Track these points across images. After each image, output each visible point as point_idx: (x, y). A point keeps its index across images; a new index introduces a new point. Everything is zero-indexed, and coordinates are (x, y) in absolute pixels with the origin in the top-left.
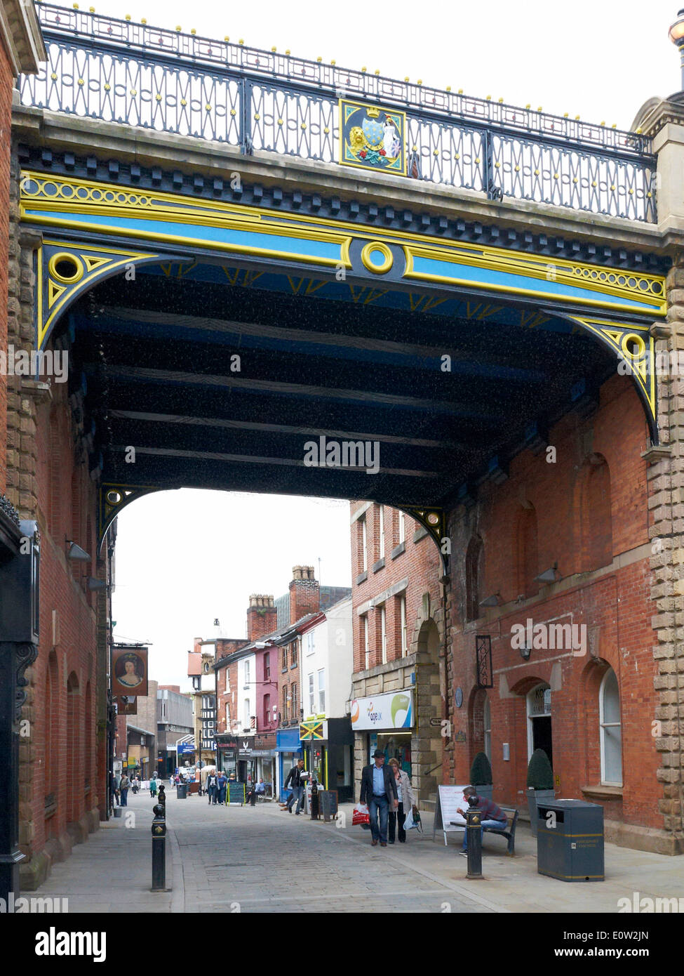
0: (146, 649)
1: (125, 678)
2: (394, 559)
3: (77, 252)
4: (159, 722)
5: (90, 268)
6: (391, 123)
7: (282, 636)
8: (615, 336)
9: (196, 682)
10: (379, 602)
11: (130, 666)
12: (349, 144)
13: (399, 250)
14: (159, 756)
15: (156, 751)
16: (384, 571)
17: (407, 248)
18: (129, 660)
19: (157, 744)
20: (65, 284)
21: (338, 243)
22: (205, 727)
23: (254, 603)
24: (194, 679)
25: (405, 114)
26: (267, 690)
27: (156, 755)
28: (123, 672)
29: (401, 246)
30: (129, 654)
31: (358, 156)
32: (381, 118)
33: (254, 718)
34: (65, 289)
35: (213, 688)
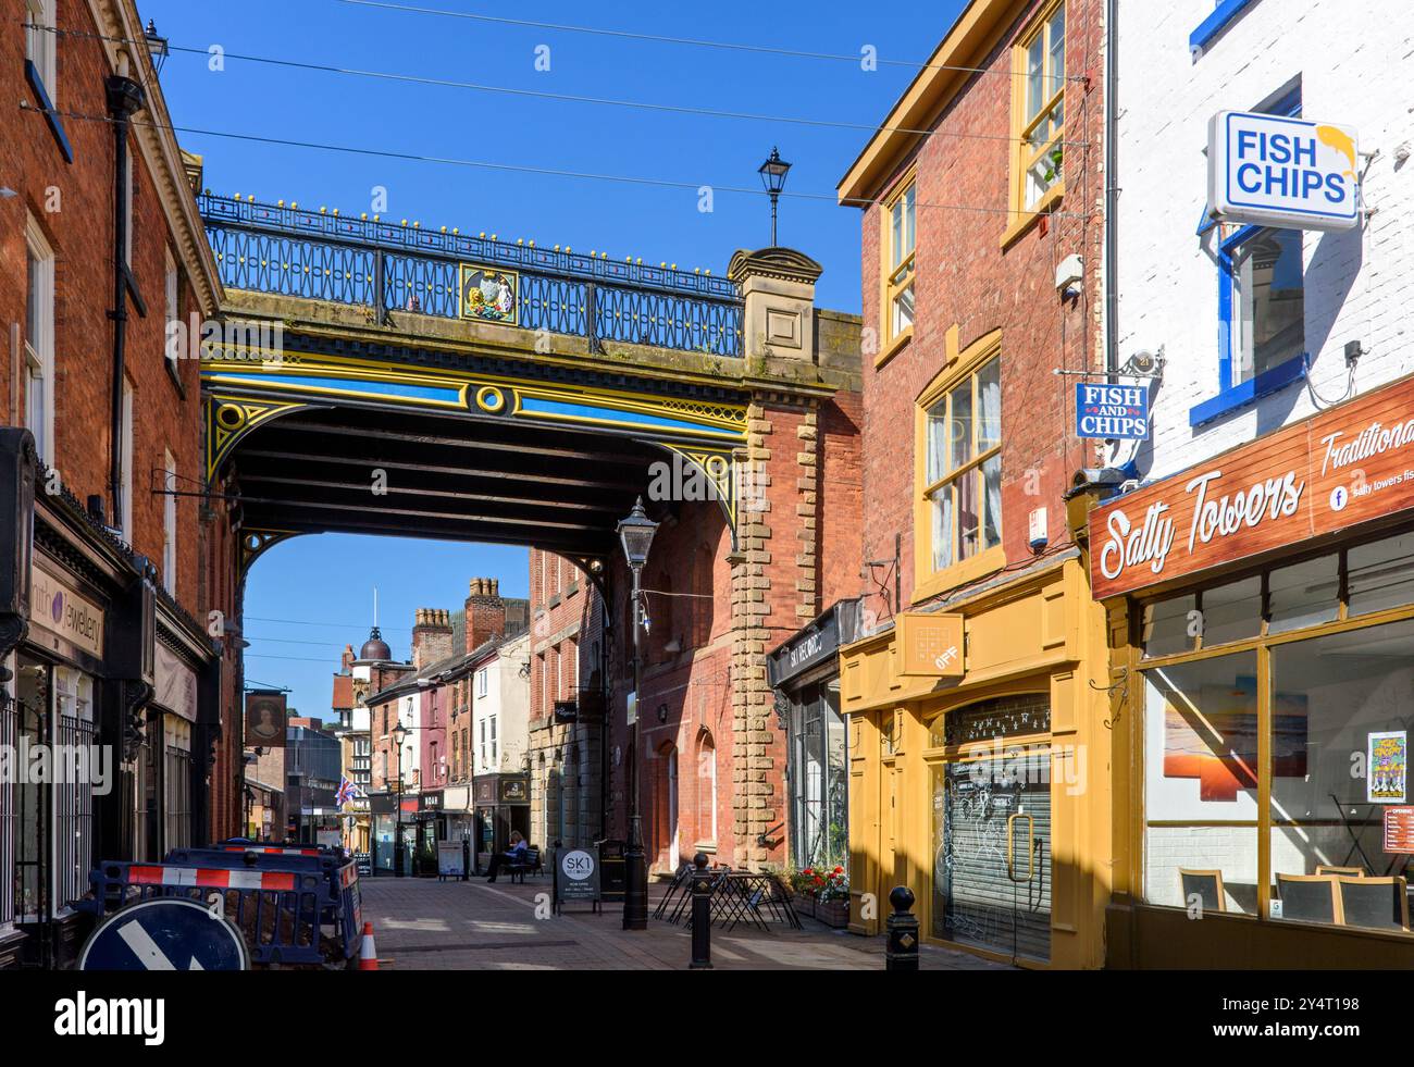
0: (285, 695)
1: (259, 727)
2: (568, 598)
3: (239, 404)
4: (290, 774)
5: (250, 416)
6: (506, 283)
7: (452, 670)
8: (701, 458)
9: (345, 716)
10: (555, 642)
11: (266, 714)
12: (469, 302)
13: (508, 393)
14: (290, 822)
15: (285, 815)
16: (559, 608)
17: (515, 392)
18: (264, 708)
19: (287, 807)
20: (229, 431)
21: (457, 389)
22: (357, 782)
23: (422, 620)
24: (342, 714)
25: (517, 273)
26: (434, 735)
27: (286, 821)
28: (259, 722)
29: (511, 389)
30: (264, 701)
31: (476, 312)
32: (496, 279)
33: (417, 771)
34: (229, 434)
35: (367, 727)
